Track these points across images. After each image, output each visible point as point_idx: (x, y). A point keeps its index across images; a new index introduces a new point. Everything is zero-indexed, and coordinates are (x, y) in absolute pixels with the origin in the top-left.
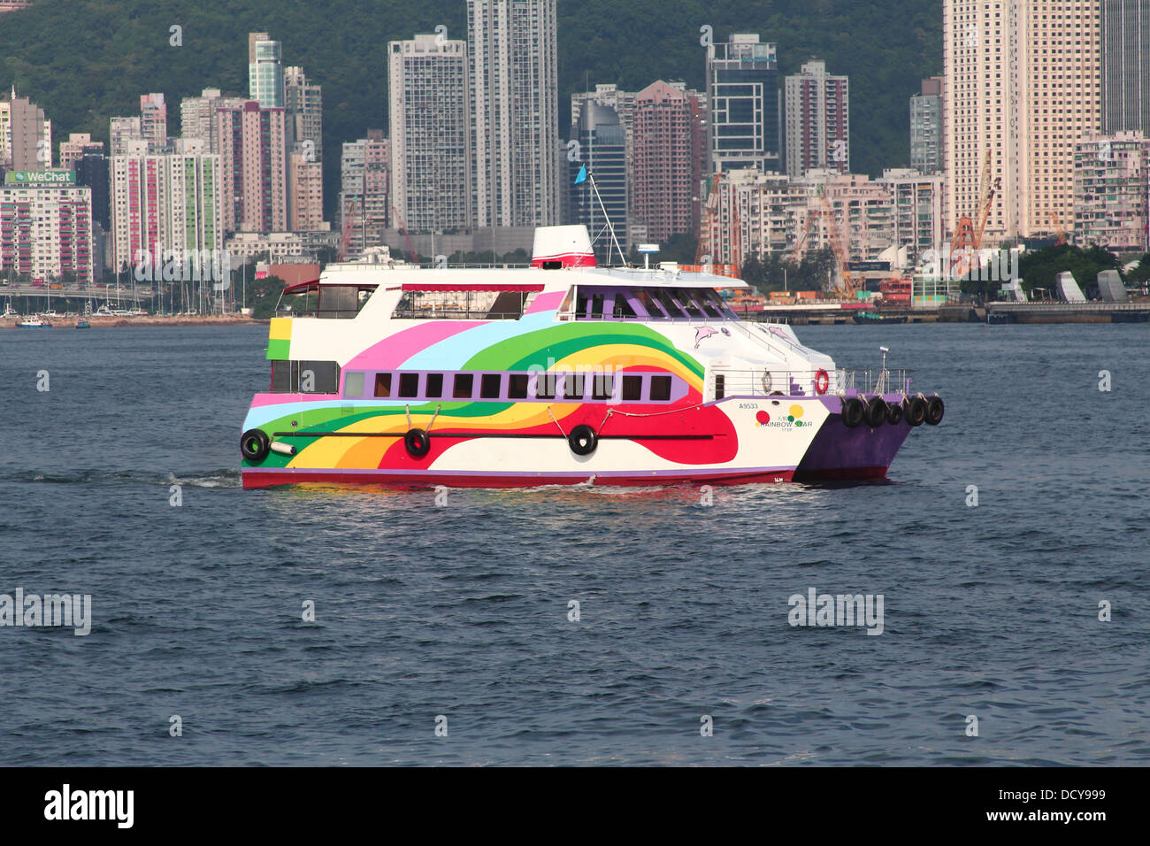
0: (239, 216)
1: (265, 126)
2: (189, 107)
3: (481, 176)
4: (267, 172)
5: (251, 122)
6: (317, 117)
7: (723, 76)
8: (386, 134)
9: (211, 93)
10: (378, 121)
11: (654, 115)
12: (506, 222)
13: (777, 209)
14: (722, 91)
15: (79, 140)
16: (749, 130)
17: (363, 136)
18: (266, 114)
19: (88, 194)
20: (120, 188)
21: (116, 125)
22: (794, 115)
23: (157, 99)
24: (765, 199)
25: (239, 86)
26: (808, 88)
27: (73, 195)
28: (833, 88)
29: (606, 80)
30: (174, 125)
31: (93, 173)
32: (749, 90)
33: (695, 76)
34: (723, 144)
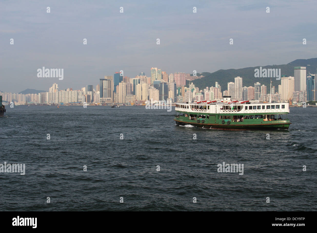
0: (215, 97)
1: (217, 90)
2: (210, 88)
3: (236, 94)
4: (217, 93)
5: (216, 89)
6: (221, 89)
7: (256, 86)
8: (227, 90)
9: (212, 87)
10: (227, 89)
11: (250, 89)
12: (238, 98)
13: (265, 97)
14: (256, 87)
15: (201, 91)
16: (258, 90)
17: (225, 90)
18: (217, 89)
19: (203, 95)
20: (205, 95)
21: (204, 89)
22: (262, 89)
23: (208, 87)
24: (264, 96)
25: (214, 86)
26: (263, 87)
27: (202, 95)
28: (265, 88)
29: (245, 86)
30: (209, 89)
31: (203, 93)
32: (258, 87)
33: (253, 86)
34: (256, 92)
